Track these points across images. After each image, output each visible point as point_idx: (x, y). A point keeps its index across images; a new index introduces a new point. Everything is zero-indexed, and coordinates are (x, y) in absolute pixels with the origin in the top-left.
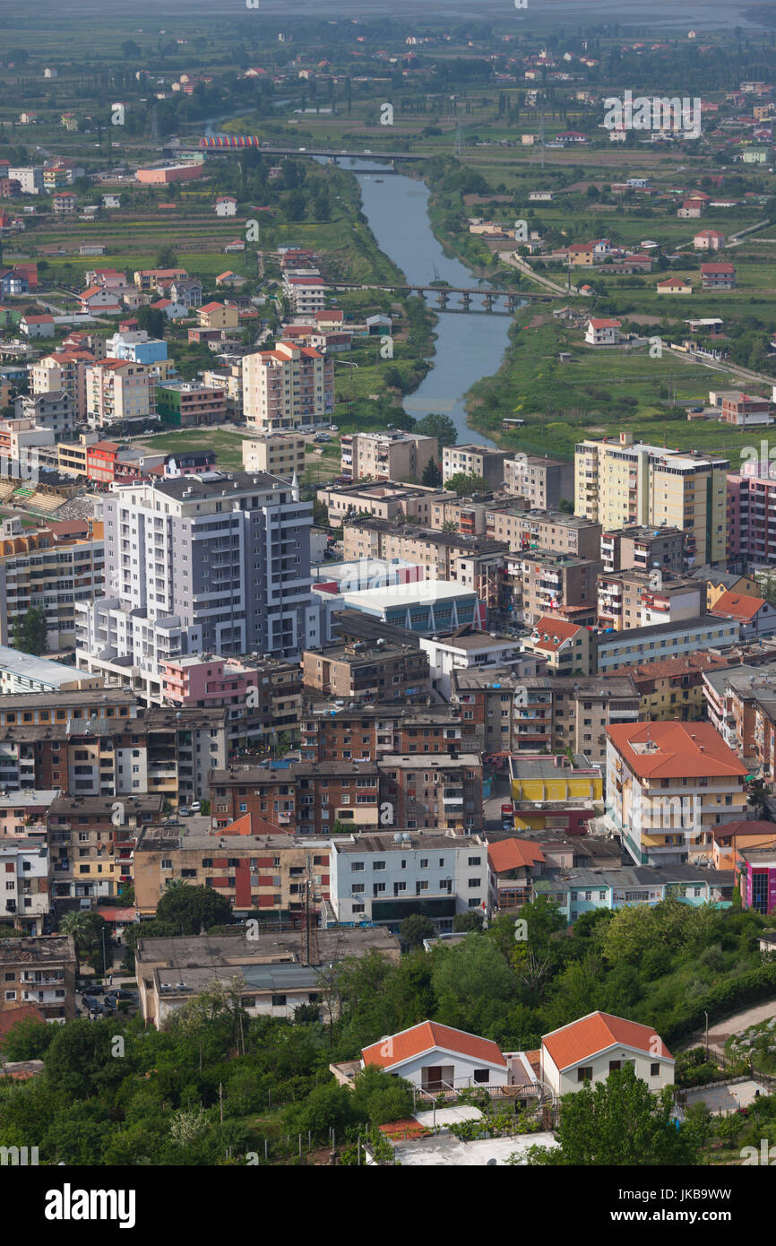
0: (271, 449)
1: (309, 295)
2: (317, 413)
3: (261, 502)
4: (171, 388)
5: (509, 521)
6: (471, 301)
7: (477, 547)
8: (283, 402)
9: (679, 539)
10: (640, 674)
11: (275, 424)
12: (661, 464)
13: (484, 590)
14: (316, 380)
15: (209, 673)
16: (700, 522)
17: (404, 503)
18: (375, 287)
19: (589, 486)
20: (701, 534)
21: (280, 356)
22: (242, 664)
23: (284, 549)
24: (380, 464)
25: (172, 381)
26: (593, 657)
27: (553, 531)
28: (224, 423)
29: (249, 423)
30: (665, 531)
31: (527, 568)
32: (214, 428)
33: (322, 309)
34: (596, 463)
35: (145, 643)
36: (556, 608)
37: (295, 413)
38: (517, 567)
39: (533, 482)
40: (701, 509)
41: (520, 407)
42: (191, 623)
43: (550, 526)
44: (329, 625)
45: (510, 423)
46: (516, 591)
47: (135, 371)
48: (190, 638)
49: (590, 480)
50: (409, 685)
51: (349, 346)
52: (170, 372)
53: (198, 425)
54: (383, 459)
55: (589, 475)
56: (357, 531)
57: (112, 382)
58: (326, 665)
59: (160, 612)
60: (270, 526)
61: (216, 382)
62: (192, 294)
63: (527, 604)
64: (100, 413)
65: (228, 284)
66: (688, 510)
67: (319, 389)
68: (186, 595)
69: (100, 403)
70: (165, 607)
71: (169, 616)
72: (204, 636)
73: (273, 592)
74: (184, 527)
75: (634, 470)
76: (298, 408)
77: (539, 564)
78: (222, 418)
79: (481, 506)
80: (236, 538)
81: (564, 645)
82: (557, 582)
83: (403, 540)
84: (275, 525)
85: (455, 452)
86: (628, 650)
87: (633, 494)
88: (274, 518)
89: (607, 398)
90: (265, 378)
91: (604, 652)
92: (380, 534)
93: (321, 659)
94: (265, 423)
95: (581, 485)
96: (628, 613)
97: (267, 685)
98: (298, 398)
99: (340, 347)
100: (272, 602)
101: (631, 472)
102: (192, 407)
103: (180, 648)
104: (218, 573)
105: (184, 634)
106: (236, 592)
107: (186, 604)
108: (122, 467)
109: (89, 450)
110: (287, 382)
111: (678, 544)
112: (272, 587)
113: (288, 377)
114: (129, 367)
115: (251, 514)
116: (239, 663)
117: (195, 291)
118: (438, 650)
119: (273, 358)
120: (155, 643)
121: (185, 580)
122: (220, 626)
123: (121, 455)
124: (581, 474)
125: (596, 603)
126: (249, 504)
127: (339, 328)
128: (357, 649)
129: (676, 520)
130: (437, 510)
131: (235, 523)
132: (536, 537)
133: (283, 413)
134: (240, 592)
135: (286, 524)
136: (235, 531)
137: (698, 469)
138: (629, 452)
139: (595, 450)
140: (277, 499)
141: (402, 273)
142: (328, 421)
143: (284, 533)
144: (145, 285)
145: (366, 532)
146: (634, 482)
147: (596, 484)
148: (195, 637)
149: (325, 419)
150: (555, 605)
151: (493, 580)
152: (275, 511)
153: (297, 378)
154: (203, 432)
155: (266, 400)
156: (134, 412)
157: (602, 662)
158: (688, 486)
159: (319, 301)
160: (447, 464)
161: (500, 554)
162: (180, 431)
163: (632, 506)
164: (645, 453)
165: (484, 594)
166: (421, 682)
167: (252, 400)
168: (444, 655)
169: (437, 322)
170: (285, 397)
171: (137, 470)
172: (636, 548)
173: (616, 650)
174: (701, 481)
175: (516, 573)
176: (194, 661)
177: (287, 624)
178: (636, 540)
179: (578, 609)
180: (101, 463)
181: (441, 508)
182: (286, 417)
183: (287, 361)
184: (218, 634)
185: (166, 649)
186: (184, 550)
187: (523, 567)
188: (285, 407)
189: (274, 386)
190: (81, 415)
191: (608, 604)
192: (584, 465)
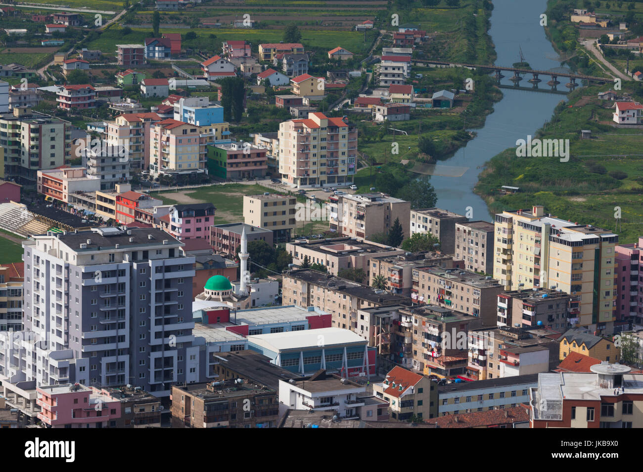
0: (266, 205)
1: (390, 71)
2: (340, 174)
3: (150, 255)
4: (222, 147)
5: (430, 279)
6: (540, 81)
7: (381, 301)
8: (311, 164)
9: (564, 301)
10: (460, 422)
11: (303, 182)
12: (555, 236)
13: (378, 338)
14: (340, 145)
15: (76, 401)
16: (588, 287)
17: (353, 257)
18: (460, 66)
19: (505, 251)
20: (587, 298)
21: (311, 124)
22: (111, 394)
23: (168, 297)
24: (359, 221)
25: (225, 141)
26: (434, 404)
27: (462, 289)
28: (264, 178)
29: (284, 180)
30: (554, 295)
31: (416, 321)
32: (253, 183)
33: (401, 84)
34: (511, 231)
35: (44, 371)
36: (436, 358)
37: (321, 173)
38: (408, 320)
39: (477, 244)
40: (588, 276)
41: (521, 176)
42: (80, 357)
43: (460, 285)
44: (208, 364)
45: (508, 190)
46: (406, 341)
47: (189, 131)
48: (78, 369)
49: (505, 246)
50: (259, 420)
51: (408, 116)
52: (225, 133)
53: (241, 180)
54: (360, 217)
55: (505, 242)
56: (293, 280)
57: (168, 139)
58: (188, 399)
59: (59, 345)
60: (154, 277)
61: (263, 144)
62: (300, 66)
63: (416, 352)
64: (159, 165)
65: (336, 57)
66: (575, 277)
67: (343, 153)
68: (77, 333)
69: (159, 158)
70: (62, 341)
71: (65, 349)
72: (91, 367)
73: (156, 333)
74: (77, 274)
75: (538, 239)
76: (324, 169)
77: (425, 319)
78: (264, 173)
79: (411, 264)
80: (122, 286)
81: (407, 392)
82: (437, 335)
83: (326, 290)
84: (159, 276)
85: (419, 215)
86: (468, 399)
87: (537, 260)
88: (158, 270)
89: (602, 171)
90: (295, 142)
91: (445, 400)
92: (309, 285)
93: (184, 393)
94: (295, 180)
95: (499, 249)
96: (491, 365)
97: (129, 414)
98: (324, 160)
99: (400, 117)
100: (154, 342)
101: (537, 241)
102: (237, 164)
103: (68, 377)
104: (106, 314)
105: (73, 366)
106: (121, 332)
107: (77, 340)
108: (141, 214)
109: (118, 198)
110: (314, 147)
111: (562, 306)
112: (155, 329)
113: (315, 143)
114: (184, 127)
115: (138, 266)
116: (108, 393)
117: (302, 63)
118: (293, 391)
119: (304, 126)
120: (48, 372)
121: (77, 319)
122: (105, 361)
123: (142, 204)
124: (499, 240)
125: (467, 356)
126: (140, 256)
127: (408, 100)
128: (215, 386)
129: (564, 285)
130: (374, 265)
131: (122, 273)
132: (449, 294)
133: (310, 172)
134: (125, 332)
135: (169, 275)
136: (122, 280)
137: (586, 242)
138: (537, 223)
139: (510, 220)
140: (166, 254)
141: (495, 54)
142: (351, 181)
143: (168, 283)
144: (267, 56)
145: (299, 282)
146: (539, 249)
147: (511, 250)
148: (82, 369)
149: (349, 179)
150: (435, 355)
151: (386, 330)
152: (160, 263)
153: (324, 144)
154: (243, 186)
155: (295, 160)
156: (185, 166)
157: (442, 409)
158: (576, 256)
159: (399, 76)
160: (413, 224)
161: (396, 308)
162: (223, 184)
163: (537, 271)
164: (547, 225)
165: (378, 343)
166: (270, 418)
167: (286, 161)
168: (297, 395)
169: (500, 99)
170: (312, 159)
171: (151, 217)
172: (524, 308)
173: (457, 399)
174: (589, 252)
175: (406, 325)
176: (66, 390)
177: (168, 361)
178: (525, 301)
179: (455, 359)
180: (126, 210)
181: (377, 264)
182: (312, 176)
183: (315, 128)
184: (104, 367)
185: (56, 377)
186: (77, 293)
187: (413, 321)
188: (312, 168)
189: (303, 149)
190: (145, 167)
191: (476, 356)
192: (501, 232)
